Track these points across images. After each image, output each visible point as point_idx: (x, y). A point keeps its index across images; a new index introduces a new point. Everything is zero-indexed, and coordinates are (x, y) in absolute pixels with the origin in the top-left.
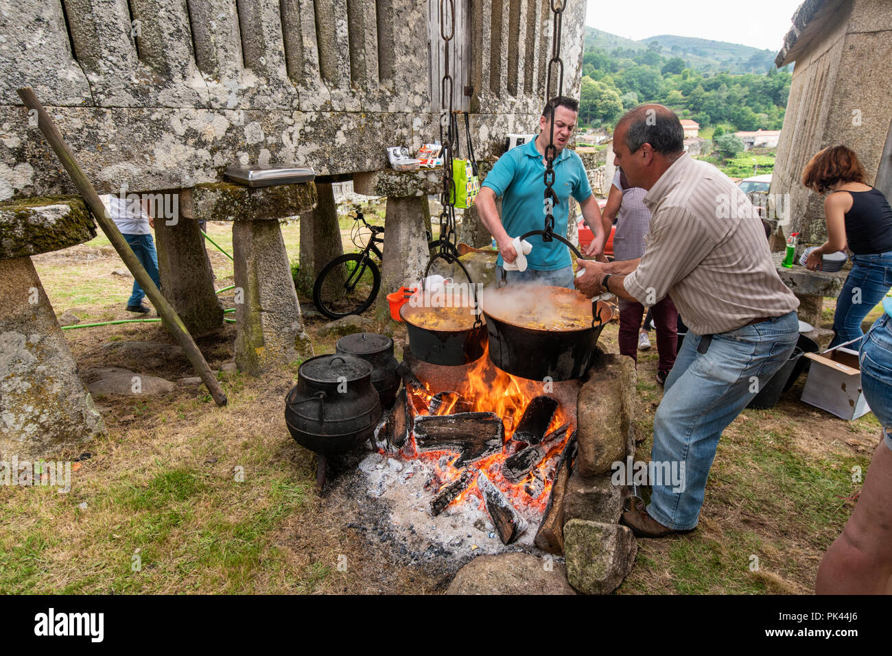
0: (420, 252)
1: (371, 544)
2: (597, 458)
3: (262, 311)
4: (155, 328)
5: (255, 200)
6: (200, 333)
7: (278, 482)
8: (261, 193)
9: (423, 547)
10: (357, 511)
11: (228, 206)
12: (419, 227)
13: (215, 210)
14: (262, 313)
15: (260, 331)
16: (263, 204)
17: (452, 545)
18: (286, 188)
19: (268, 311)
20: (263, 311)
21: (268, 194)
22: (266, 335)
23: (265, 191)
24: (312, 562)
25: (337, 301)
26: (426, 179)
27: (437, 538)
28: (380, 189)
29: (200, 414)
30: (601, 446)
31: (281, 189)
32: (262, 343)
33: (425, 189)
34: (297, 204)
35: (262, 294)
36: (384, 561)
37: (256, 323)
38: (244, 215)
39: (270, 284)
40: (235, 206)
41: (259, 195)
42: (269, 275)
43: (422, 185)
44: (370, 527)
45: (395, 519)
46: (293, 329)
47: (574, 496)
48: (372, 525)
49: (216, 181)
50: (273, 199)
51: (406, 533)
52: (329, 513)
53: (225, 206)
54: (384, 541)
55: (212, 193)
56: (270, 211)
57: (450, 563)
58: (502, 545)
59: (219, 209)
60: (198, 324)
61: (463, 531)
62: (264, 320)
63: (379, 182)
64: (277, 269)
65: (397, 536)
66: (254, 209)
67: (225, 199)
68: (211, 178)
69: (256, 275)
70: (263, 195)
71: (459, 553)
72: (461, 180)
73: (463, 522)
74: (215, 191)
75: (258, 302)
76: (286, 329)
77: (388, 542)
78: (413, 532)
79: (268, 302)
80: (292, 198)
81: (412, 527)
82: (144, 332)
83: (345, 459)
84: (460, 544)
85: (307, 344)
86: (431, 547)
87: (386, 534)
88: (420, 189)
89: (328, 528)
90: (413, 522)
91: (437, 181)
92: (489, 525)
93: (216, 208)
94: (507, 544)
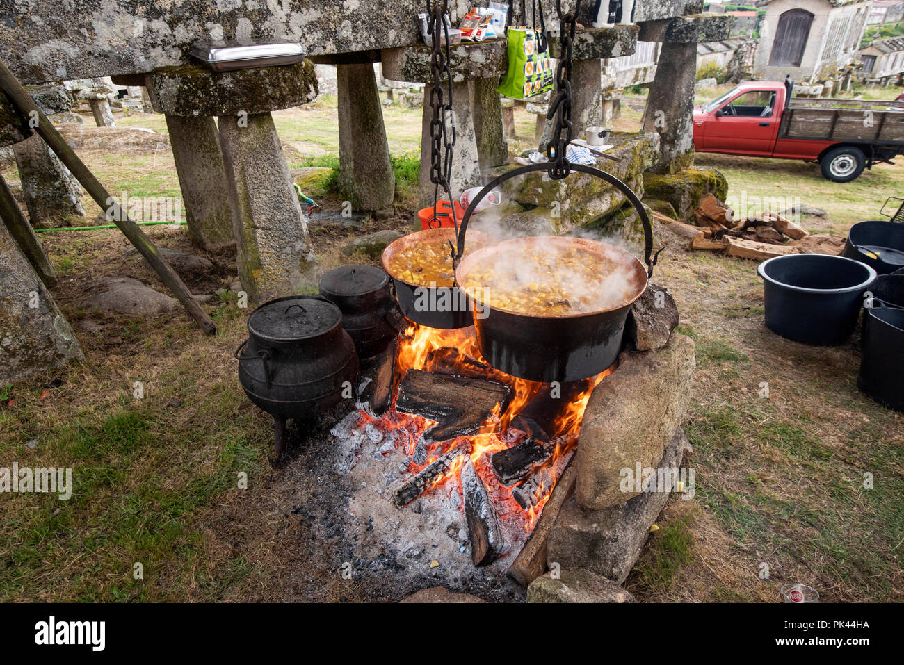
0: (464, 156)
1: (314, 538)
2: (597, 493)
3: (256, 227)
4: (182, 233)
5: (222, 89)
6: (222, 241)
7: (233, 442)
8: (229, 80)
9: (375, 551)
10: (312, 490)
11: (191, 98)
12: (464, 123)
13: (178, 103)
14: (257, 230)
15: (256, 251)
16: (232, 93)
17: (409, 556)
18: (262, 72)
19: (263, 228)
20: (258, 228)
21: (238, 81)
22: (262, 256)
23: (233, 77)
24: (235, 555)
25: (381, 209)
26: (468, 58)
27: (394, 541)
28: (409, 72)
29: (187, 343)
30: (606, 478)
31: (255, 73)
32: (259, 265)
33: (466, 72)
34: (281, 94)
35: (254, 207)
36: (321, 565)
37: (250, 241)
38: (210, 109)
39: (263, 196)
40: (199, 97)
41: (227, 82)
42: (262, 183)
43: (462, 66)
44: (320, 514)
45: (355, 507)
46: (297, 249)
47: (564, 531)
48: (324, 511)
49: (180, 63)
50: (245, 87)
51: (359, 529)
52: (278, 488)
53: (187, 96)
54: (331, 537)
55: (171, 80)
56: (243, 103)
57: (398, 582)
58: (472, 566)
59: (182, 101)
60: (220, 233)
61: (431, 535)
62: (259, 239)
63: (407, 63)
64: (272, 177)
65: (349, 531)
66: (223, 102)
67: (186, 87)
68: (172, 59)
69: (245, 185)
70: (232, 82)
71: (415, 569)
72: (517, 58)
73: (434, 524)
74: (173, 77)
75: (251, 217)
76: (288, 250)
77: (336, 538)
78: (370, 529)
79: (263, 217)
80: (273, 85)
81: (371, 521)
82: (170, 237)
83: (320, 419)
84: (418, 557)
85: (316, 268)
86: (382, 556)
87: (336, 527)
88: (460, 72)
89: (271, 510)
90: (373, 515)
91: (483, 61)
92: (463, 535)
93: (178, 100)
94: (477, 566)
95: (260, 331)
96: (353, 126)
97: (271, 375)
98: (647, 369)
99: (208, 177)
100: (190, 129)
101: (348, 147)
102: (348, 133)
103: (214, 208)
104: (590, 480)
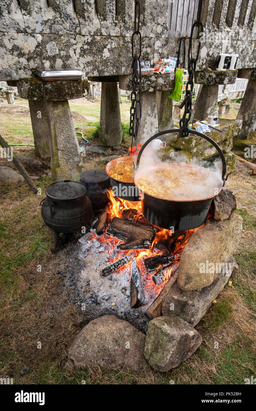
0: (152, 125)
1: (64, 286)
2: (186, 284)
3: (58, 150)
4: (32, 150)
5: (46, 89)
6: (48, 155)
7: (37, 240)
8: (50, 85)
9: (89, 295)
10: (67, 264)
11: (34, 92)
12: (153, 110)
13: (28, 94)
14: (59, 151)
15: (58, 160)
16: (51, 91)
17: (103, 299)
18: (64, 82)
19: (61, 150)
20: (59, 150)
21: (53, 86)
22: (60, 162)
23: (51, 84)
24: (30, 289)
25: (115, 146)
26: (156, 81)
27: (98, 292)
28: (130, 86)
29: (26, 196)
30: (191, 277)
31: (61, 83)
32: (58, 166)
33: (155, 88)
34: (72, 93)
35: (58, 141)
36: (65, 298)
37: (56, 155)
38: (41, 97)
39: (62, 137)
40: (37, 92)
41: (49, 86)
42: (62, 131)
43: (153, 85)
44: (68, 275)
45: (84, 274)
46: (75, 160)
47: (170, 298)
48: (70, 274)
49: (31, 77)
50: (56, 89)
51: (84, 284)
52: (53, 262)
53: (32, 91)
54: (72, 286)
55: (26, 84)
56: (55, 95)
57: (96, 310)
58: (130, 307)
59: (30, 93)
60: (47, 151)
61: (114, 291)
62: (59, 155)
63: (129, 82)
64: (67, 129)
65: (79, 284)
66: (46, 95)
67: (32, 87)
68: (28, 75)
69: (55, 131)
70: (51, 86)
71: (105, 305)
72: (179, 83)
73: (116, 286)
75: (56, 145)
76: (71, 160)
77: (73, 287)
78: (89, 285)
79: (62, 146)
80: (68, 88)
81: (89, 281)
82: (27, 151)
83: (75, 234)
84: (107, 300)
85: (83, 169)
86: (91, 297)
87: (74, 282)
88: (152, 87)
89: (48, 271)
90: (91, 279)
91: (163, 83)
92: (128, 292)
93: (29, 93)
94: (132, 308)
95: (50, 194)
96: (106, 109)
97: (53, 214)
98: (218, 229)
99: (44, 127)
100: (38, 106)
101: (104, 119)
102: (104, 112)
103: (45, 141)
104: (184, 277)
